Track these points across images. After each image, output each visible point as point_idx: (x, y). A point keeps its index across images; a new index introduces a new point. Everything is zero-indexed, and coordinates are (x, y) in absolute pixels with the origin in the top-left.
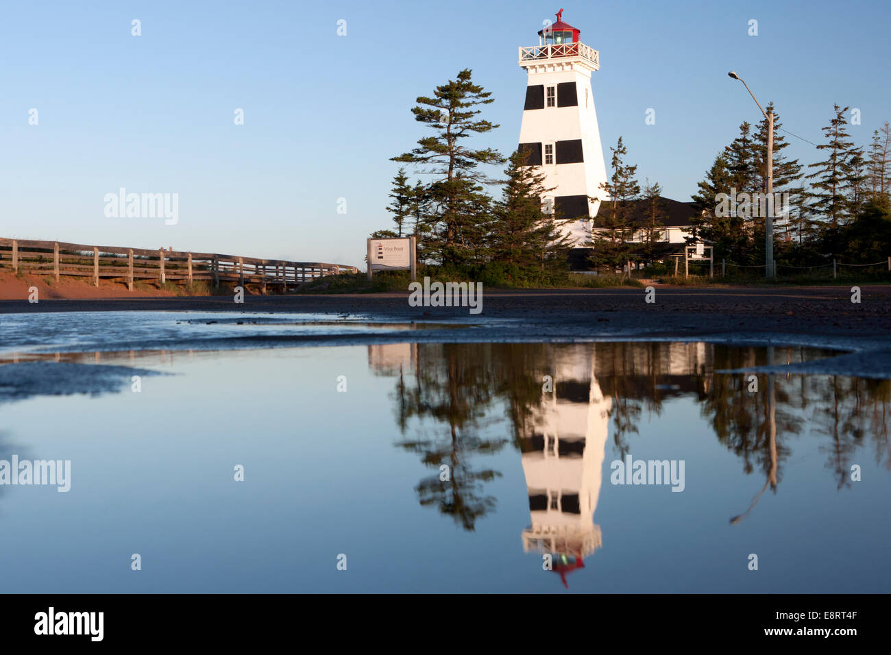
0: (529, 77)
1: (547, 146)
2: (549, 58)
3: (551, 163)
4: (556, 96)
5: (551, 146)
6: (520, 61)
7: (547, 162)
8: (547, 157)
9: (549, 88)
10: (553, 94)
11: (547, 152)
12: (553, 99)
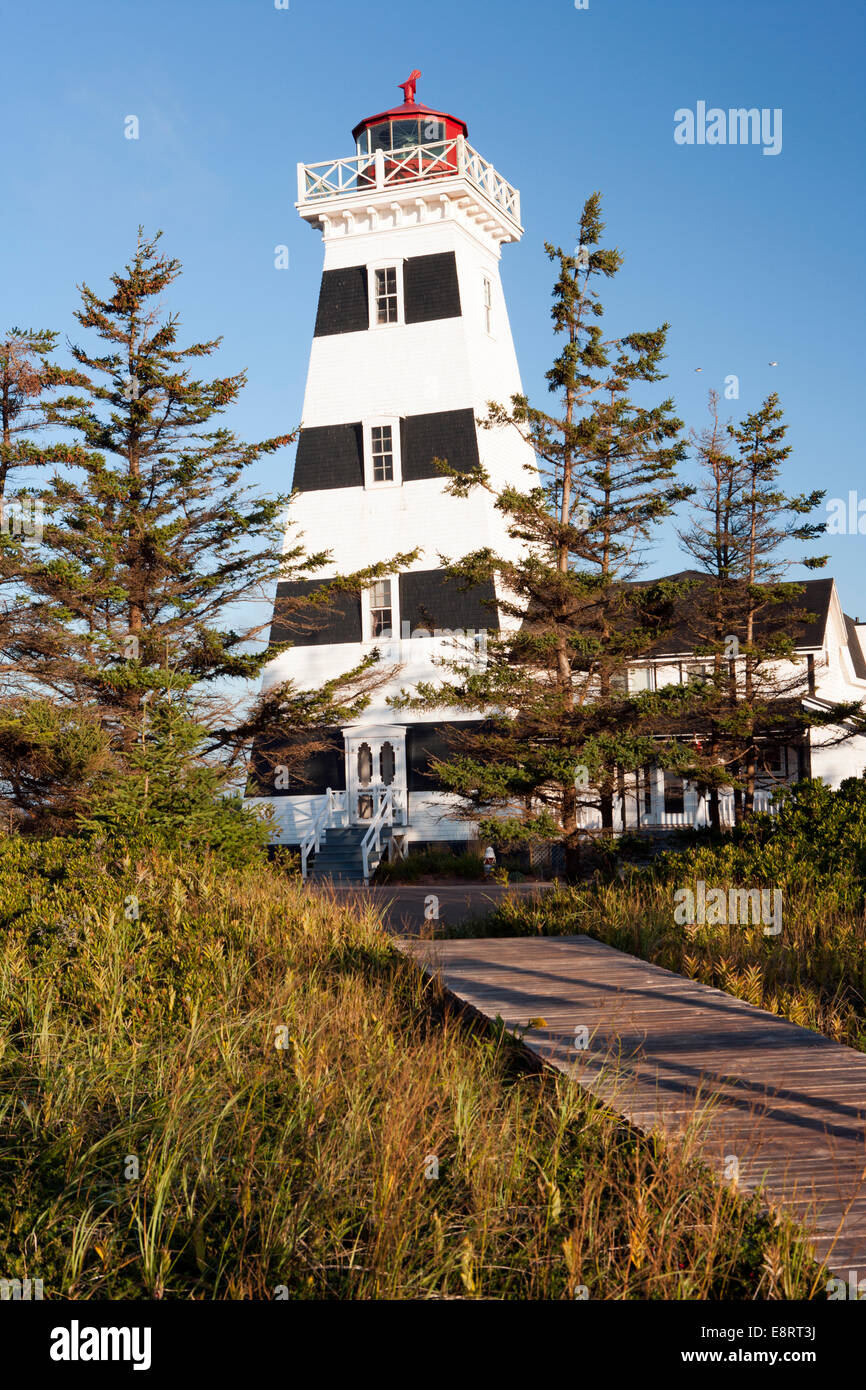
0: (328, 246)
1: (376, 431)
2: (380, 187)
3: (390, 476)
4: (400, 295)
5: (388, 430)
6: (301, 200)
7: (379, 476)
8: (378, 461)
9: (380, 274)
10: (393, 289)
11: (377, 447)
12: (393, 301)
